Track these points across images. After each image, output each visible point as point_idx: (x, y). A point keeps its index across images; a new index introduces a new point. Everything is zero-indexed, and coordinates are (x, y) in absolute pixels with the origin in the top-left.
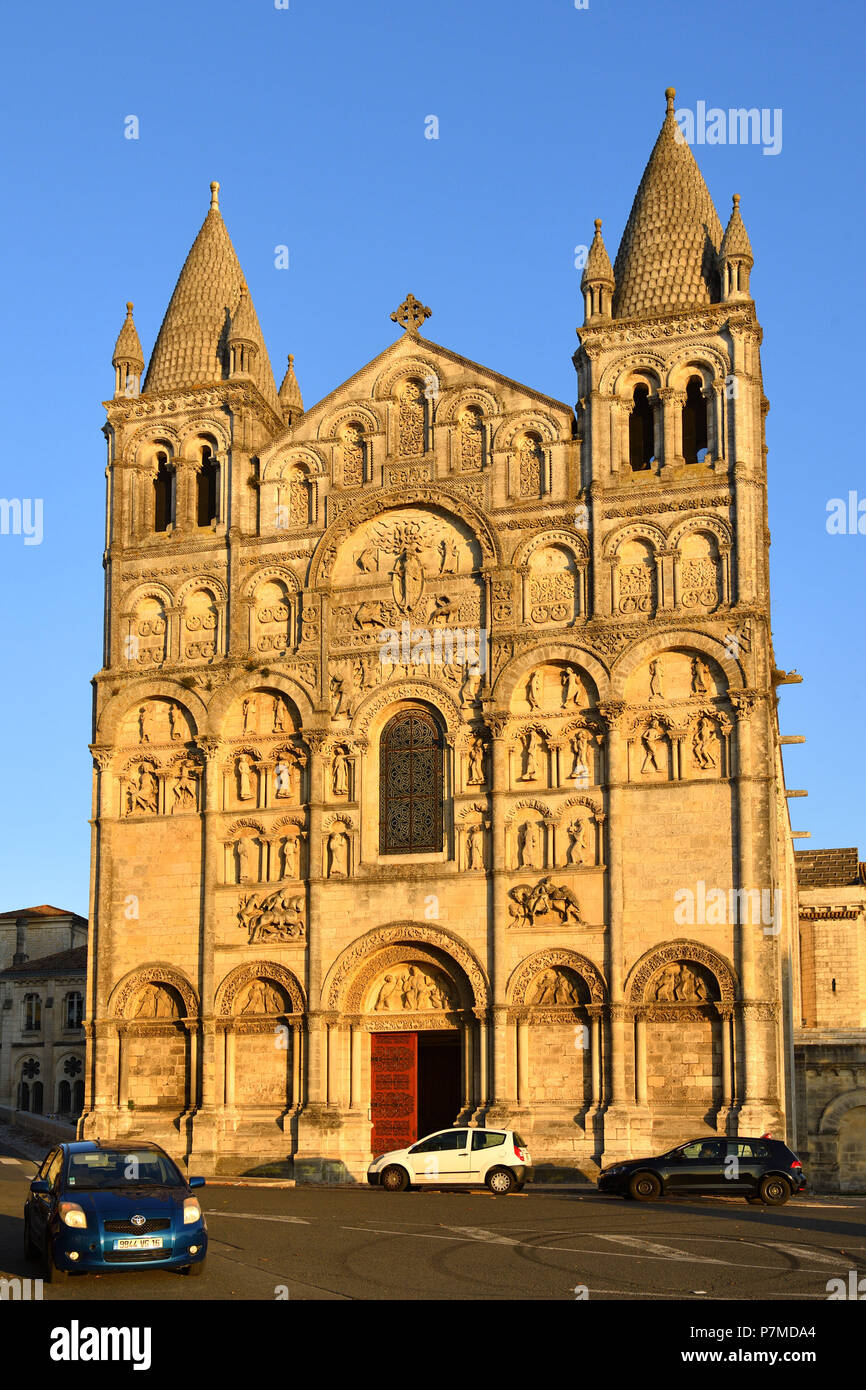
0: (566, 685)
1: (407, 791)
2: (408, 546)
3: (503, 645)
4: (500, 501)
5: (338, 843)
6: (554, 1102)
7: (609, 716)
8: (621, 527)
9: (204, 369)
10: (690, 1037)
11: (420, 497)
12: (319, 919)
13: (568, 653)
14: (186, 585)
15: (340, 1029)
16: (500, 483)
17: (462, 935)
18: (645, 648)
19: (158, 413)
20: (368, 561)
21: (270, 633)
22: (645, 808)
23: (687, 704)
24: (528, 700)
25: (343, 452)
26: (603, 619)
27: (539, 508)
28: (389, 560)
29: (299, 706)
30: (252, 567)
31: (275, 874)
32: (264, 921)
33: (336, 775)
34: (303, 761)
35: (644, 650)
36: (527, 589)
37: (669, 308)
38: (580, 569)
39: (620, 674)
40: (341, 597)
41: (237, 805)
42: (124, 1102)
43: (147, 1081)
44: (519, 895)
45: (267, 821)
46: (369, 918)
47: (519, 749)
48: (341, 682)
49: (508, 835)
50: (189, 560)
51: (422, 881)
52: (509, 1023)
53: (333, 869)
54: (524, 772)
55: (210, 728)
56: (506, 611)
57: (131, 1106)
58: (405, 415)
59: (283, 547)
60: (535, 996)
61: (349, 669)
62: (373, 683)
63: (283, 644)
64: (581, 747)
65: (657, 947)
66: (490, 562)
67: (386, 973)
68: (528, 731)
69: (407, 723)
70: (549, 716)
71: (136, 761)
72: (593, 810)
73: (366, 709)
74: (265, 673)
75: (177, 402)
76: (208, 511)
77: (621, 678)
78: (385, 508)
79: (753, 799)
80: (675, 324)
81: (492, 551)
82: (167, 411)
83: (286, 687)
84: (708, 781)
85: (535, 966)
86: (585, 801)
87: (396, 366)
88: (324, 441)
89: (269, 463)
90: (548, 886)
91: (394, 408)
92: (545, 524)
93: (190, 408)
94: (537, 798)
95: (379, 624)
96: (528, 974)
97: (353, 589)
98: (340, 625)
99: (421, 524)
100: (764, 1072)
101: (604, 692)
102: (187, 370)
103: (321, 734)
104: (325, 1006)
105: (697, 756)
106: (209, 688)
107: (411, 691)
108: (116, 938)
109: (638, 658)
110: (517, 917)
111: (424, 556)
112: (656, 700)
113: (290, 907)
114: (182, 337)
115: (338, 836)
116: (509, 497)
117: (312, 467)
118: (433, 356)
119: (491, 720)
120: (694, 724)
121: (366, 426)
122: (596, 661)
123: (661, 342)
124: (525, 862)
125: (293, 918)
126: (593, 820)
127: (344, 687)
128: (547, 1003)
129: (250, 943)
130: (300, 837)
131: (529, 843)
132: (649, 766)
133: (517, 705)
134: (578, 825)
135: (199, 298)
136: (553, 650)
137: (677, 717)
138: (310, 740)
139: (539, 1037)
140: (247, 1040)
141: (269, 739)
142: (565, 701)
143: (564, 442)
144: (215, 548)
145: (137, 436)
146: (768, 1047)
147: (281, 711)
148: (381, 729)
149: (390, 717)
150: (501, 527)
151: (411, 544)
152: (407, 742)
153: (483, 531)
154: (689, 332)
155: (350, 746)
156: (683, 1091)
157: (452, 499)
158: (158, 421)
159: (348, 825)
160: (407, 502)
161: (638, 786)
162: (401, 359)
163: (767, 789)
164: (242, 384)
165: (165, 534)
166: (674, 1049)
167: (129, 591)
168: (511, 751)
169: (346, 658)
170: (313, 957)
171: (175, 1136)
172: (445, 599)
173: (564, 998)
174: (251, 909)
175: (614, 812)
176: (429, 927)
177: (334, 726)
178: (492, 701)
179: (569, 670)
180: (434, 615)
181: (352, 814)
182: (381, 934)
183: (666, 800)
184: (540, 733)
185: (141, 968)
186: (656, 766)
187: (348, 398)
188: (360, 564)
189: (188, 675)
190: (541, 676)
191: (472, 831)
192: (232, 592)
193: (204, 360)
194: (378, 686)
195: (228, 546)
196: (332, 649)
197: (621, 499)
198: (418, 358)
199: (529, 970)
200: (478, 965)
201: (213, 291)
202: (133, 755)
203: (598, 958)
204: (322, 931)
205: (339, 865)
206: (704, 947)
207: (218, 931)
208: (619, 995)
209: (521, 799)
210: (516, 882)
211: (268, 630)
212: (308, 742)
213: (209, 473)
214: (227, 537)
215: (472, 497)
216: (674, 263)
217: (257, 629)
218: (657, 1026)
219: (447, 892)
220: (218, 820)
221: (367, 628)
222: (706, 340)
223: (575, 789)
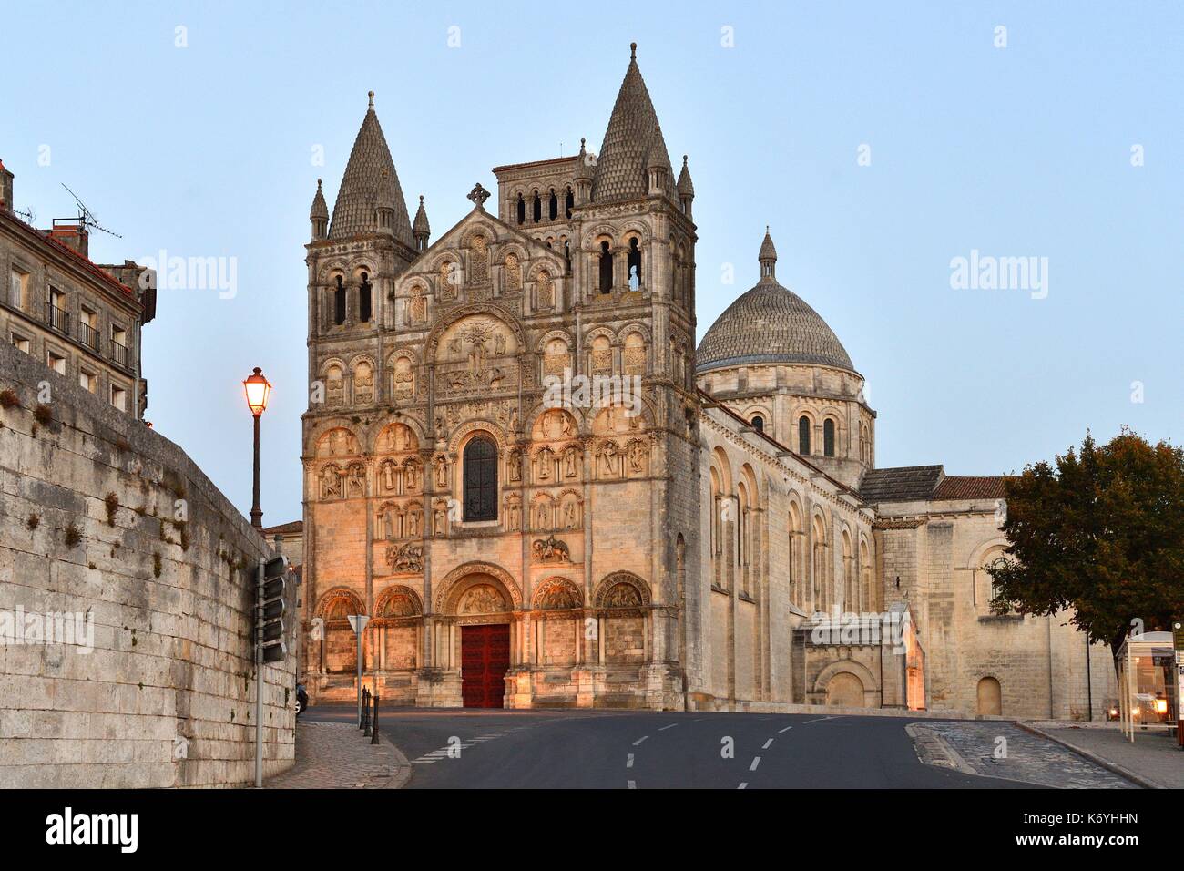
0: (562, 423)
1: (479, 483)
2: (478, 338)
3: (528, 399)
4: (528, 313)
5: (439, 516)
6: (557, 665)
7: (584, 441)
8: (593, 329)
9: (363, 223)
10: (629, 627)
11: (483, 309)
12: (429, 560)
14: (355, 359)
15: (442, 624)
16: (527, 300)
17: (507, 568)
19: (337, 252)
20: (456, 345)
21: (402, 389)
22: (604, 495)
23: (627, 434)
24: (542, 431)
25: (443, 279)
27: (549, 317)
28: (467, 346)
29: (417, 434)
30: (391, 349)
31: (404, 535)
32: (399, 562)
33: (439, 474)
34: (420, 466)
36: (542, 365)
37: (619, 197)
38: (571, 353)
39: (590, 418)
40: (441, 368)
41: (384, 493)
42: (324, 669)
43: (337, 657)
44: (537, 546)
45: (401, 502)
46: (457, 559)
48: (441, 420)
49: (532, 511)
50: (356, 344)
51: (485, 537)
52: (532, 619)
53: (437, 531)
54: (541, 473)
55: (368, 447)
56: (530, 378)
57: (328, 671)
58: (476, 256)
59: (408, 337)
60: (547, 604)
61: (445, 412)
63: (409, 395)
64: (571, 458)
65: (609, 575)
66: (522, 349)
68: (543, 449)
69: (478, 444)
70: (553, 441)
71: (328, 466)
72: (577, 496)
73: (455, 436)
74: (399, 415)
75: (348, 245)
76: (366, 314)
77: (590, 420)
78: (464, 316)
79: (660, 491)
80: (622, 208)
82: (342, 252)
83: (410, 422)
84: (637, 480)
85: (546, 586)
86: (573, 491)
87: (470, 228)
88: (430, 272)
89: (400, 287)
90: (552, 540)
91: (470, 253)
92: (553, 326)
93: (354, 250)
94: (546, 489)
95: (462, 385)
96: (542, 592)
97: (447, 363)
98: (440, 385)
99: (484, 325)
100: (663, 645)
101: (582, 427)
102: (353, 224)
103: (430, 451)
104: (433, 611)
105: (632, 465)
106: (367, 423)
107: (479, 425)
108: (318, 572)
109: (600, 408)
110: (536, 559)
111: (487, 344)
112: (611, 433)
113: (413, 554)
114: (351, 202)
115: (440, 511)
116: (532, 309)
117: (425, 288)
118: (491, 222)
119: (523, 443)
122: (577, 410)
123: (615, 218)
124: (540, 526)
125: (415, 560)
127: (443, 423)
128: (553, 608)
129: (392, 574)
130: (419, 512)
131: (543, 515)
132: (608, 470)
133: (537, 435)
134: (569, 504)
135: (360, 175)
137: (621, 442)
138: (423, 454)
139: (549, 628)
140: (391, 632)
141: (401, 453)
142: (561, 432)
143: (562, 277)
144: (371, 337)
145: (325, 266)
146: (666, 631)
147: (408, 436)
148: (464, 447)
149: (469, 440)
150: (529, 327)
151: (480, 337)
152: (479, 455)
153: (518, 330)
154: (631, 213)
155: (447, 458)
156: (624, 657)
157: (501, 310)
158: (337, 257)
159: (445, 505)
160: (477, 311)
161: (601, 482)
162: (473, 223)
163: (668, 484)
164: (384, 236)
165: (343, 327)
166: (621, 633)
167: (322, 362)
168: (534, 461)
169: (443, 405)
170: (427, 583)
171: (351, 689)
172: (498, 370)
173: (562, 605)
174: (392, 555)
176: (489, 564)
177: (438, 445)
178: (524, 432)
179: (564, 414)
180: (492, 380)
181: (447, 498)
182: (463, 569)
183: (615, 491)
184: (549, 450)
185: (332, 589)
186: (611, 470)
187: (444, 246)
188: (452, 349)
189: (355, 415)
190: (549, 418)
191: (512, 509)
192: (379, 364)
193: (363, 218)
195: (378, 336)
196: (436, 399)
197: (593, 312)
198: (482, 223)
199: (543, 589)
200: (516, 588)
201: (369, 170)
202: (325, 463)
203: (579, 582)
204: (432, 567)
205: (440, 529)
206: (633, 575)
207: (374, 567)
208: (588, 603)
209: (539, 490)
210: (536, 538)
211: (401, 386)
213: (366, 290)
214: (377, 330)
215: (512, 311)
216: (624, 167)
217: (395, 387)
218: (611, 621)
219: (500, 544)
220: (375, 501)
221: (456, 387)
222: (639, 218)
223: (567, 484)
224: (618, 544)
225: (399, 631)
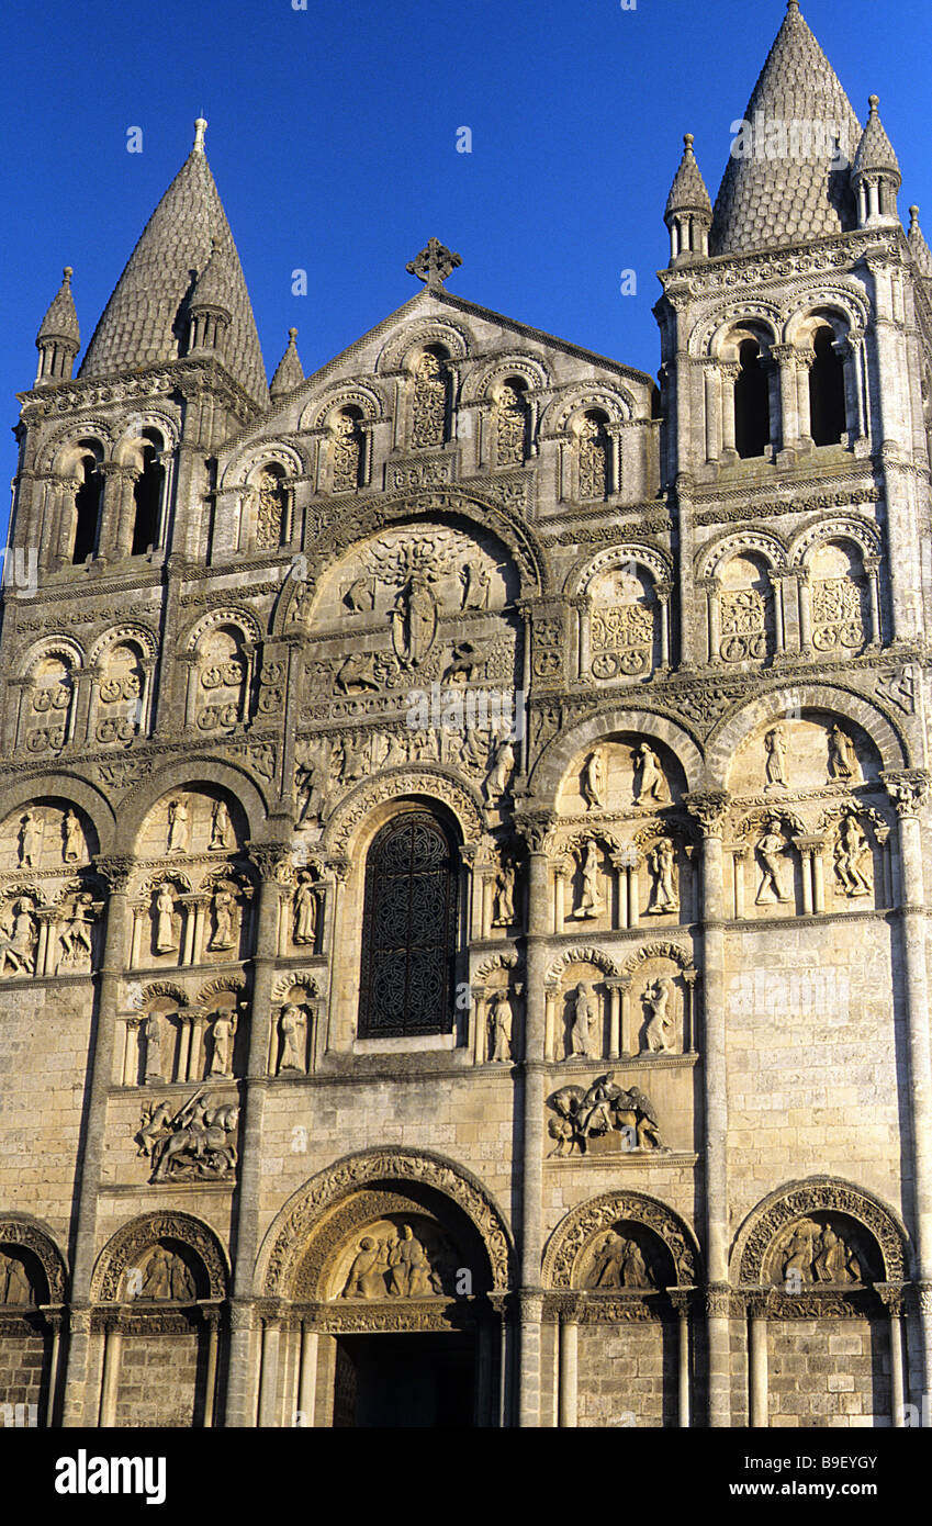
0: (639, 770)
1: (403, 937)
2: (416, 573)
3: (547, 712)
4: (548, 504)
5: (294, 1020)
7: (702, 815)
8: (721, 537)
9: (156, 346)
10: (839, 1346)
11: (436, 504)
12: (257, 1143)
13: (641, 722)
14: (105, 637)
15: (283, 1329)
16: (549, 480)
17: (475, 1170)
18: (756, 712)
19: (88, 404)
20: (360, 596)
21: (217, 704)
22: (761, 961)
23: (823, 796)
24: (583, 793)
25: (333, 448)
26: (694, 670)
27: (603, 514)
28: (387, 592)
29: (247, 809)
30: (196, 610)
31: (196, 1072)
32: (175, 1146)
33: (297, 914)
34: (249, 891)
35: (754, 714)
36: (585, 630)
38: (663, 598)
39: (720, 751)
40: (319, 648)
41: (150, 962)
44: (565, 1102)
45: (192, 986)
46: (334, 1141)
47: (571, 868)
48: (311, 772)
49: (551, 1006)
50: (112, 601)
51: (417, 1080)
52: (547, 1318)
53: (285, 1061)
54: (577, 905)
55: (117, 844)
56: (552, 661)
58: (422, 394)
59: (242, 579)
60: (591, 1274)
61: (324, 753)
62: (358, 773)
63: (233, 719)
64: (664, 865)
65: (781, 1189)
66: (531, 592)
67: (363, 1234)
68: (585, 840)
69: (407, 833)
70: (615, 819)
72: (681, 965)
73: (346, 813)
74: (201, 761)
75: (115, 389)
76: (146, 535)
77: (721, 758)
78: (386, 522)
81: (535, 576)
83: (231, 781)
84: (857, 916)
85: (588, 1221)
86: (668, 950)
87: (409, 331)
88: (305, 432)
89: (231, 466)
90: (608, 1087)
91: (407, 386)
92: (614, 536)
95: (372, 686)
96: (578, 1235)
97: (335, 637)
98: (316, 688)
99: (436, 542)
101: (694, 779)
102: (133, 348)
103: (277, 850)
104: (260, 1289)
105: (840, 876)
106: (122, 784)
107: (412, 784)
109: (746, 726)
110: (561, 1140)
111: (440, 587)
112: (776, 791)
113: (216, 1123)
115: (295, 1010)
116: (561, 500)
117: (289, 468)
118: (460, 315)
119: (527, 825)
120: (834, 828)
121: (366, 411)
122: (681, 733)
123: (773, 285)
124: (576, 1049)
125: (219, 1141)
126: (679, 981)
127: (314, 780)
128: (608, 1286)
129: (152, 1181)
130: (239, 1010)
131: (582, 1017)
132: (768, 894)
133: (566, 801)
134: (657, 988)
136: (620, 718)
137: (808, 817)
138: (258, 858)
139: (597, 1344)
140: (139, 1346)
141: (201, 859)
142: (637, 794)
143: (639, 421)
144: (147, 584)
145: (57, 437)
147: (223, 816)
148: (368, 843)
149: (382, 823)
150: (549, 542)
151: (420, 570)
152: (406, 861)
153: (523, 550)
155: (321, 869)
157: (480, 505)
158: (89, 415)
159: (311, 992)
160: (417, 512)
161: (750, 925)
162: (417, 321)
164: (202, 364)
165: (83, 567)
166: (815, 1366)
167: (26, 647)
168: (558, 873)
169: (320, 737)
170: (245, 1206)
172: (467, 648)
173: (638, 1277)
174: (157, 1127)
175: (710, 966)
176: (426, 1156)
177: (297, 838)
178: (529, 795)
179: (645, 747)
180: (449, 672)
181: (316, 974)
182: (353, 1167)
183: (794, 946)
184: (602, 845)
186: (777, 893)
187: (343, 374)
188: (348, 601)
189: (93, 766)
190: (604, 757)
191: (495, 1001)
192: (165, 645)
193: (157, 335)
194: (365, 777)
195: (165, 581)
196: (301, 723)
197: (722, 497)
198: (440, 320)
199: (580, 1228)
200: (499, 1220)
202: (8, 886)
203: (686, 1208)
204: (262, 1163)
205: (295, 1056)
207: (106, 1160)
208: (722, 1271)
209: (571, 948)
210: (560, 1081)
211: (213, 699)
212: (256, 862)
213: (149, 487)
214: (164, 568)
215: (508, 503)
217: (200, 699)
218: (784, 1326)
219: (455, 1096)
220: (121, 986)
221: (353, 692)
222: (837, 280)
223: (656, 931)
224: (806, 1098)
225: (158, 1347)
